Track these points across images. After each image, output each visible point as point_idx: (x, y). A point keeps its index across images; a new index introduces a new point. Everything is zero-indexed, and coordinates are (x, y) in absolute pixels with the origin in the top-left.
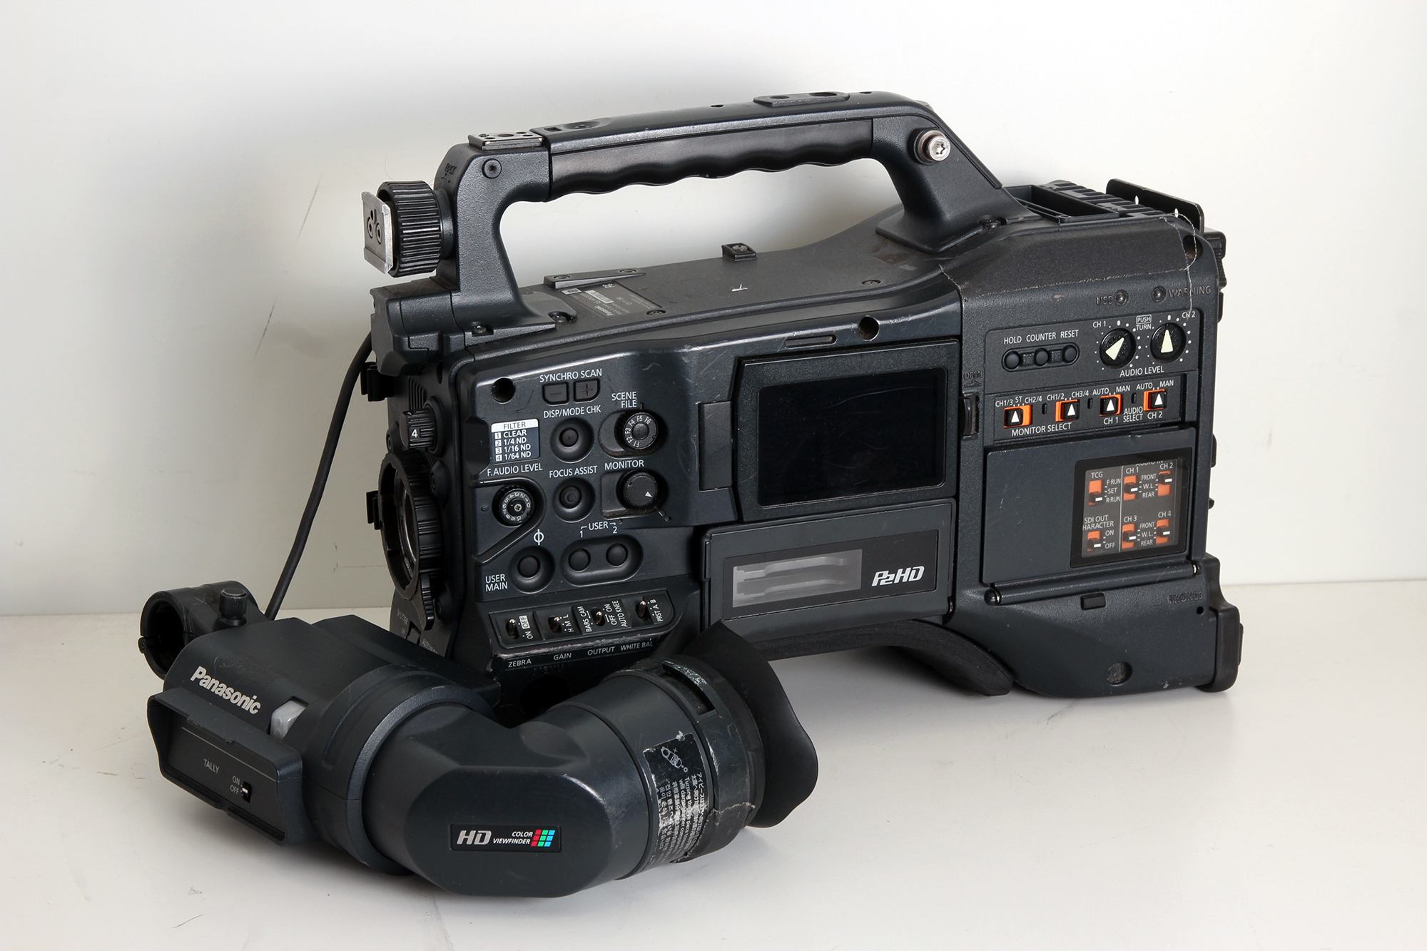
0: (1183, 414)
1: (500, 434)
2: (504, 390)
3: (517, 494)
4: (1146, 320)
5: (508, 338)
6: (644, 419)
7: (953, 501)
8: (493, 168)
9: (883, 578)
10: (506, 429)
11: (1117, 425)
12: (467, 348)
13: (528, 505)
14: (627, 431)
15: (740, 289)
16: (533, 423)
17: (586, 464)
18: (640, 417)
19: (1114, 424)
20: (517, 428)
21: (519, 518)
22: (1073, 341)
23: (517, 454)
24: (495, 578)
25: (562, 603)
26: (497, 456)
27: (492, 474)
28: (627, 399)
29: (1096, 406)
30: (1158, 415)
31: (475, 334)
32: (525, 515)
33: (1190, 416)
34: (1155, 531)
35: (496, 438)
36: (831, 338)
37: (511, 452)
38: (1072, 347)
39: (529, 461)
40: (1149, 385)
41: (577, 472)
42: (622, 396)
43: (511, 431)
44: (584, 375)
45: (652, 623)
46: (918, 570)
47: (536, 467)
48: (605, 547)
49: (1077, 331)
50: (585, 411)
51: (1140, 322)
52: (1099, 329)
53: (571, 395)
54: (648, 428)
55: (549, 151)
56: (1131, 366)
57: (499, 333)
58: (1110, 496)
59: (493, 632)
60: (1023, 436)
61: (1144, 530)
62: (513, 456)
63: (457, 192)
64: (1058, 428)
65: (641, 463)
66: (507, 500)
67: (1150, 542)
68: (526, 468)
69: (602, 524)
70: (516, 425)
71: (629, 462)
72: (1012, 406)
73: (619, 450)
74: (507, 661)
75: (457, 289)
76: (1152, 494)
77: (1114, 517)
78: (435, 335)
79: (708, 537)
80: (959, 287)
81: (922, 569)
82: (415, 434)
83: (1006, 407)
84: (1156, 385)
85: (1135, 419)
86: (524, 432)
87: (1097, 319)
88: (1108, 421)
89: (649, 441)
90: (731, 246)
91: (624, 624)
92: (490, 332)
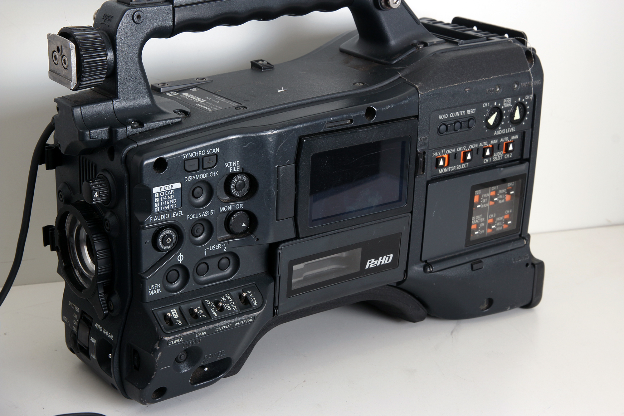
0: (522, 155)
1: (158, 194)
2: (161, 165)
3: (168, 232)
4: (509, 101)
5: (153, 129)
6: (242, 177)
7: (410, 214)
8: (139, 17)
9: (372, 263)
10: (162, 190)
11: (490, 163)
12: (128, 137)
13: (174, 238)
14: (233, 186)
15: (282, 90)
16: (178, 185)
17: (209, 209)
18: (240, 177)
19: (489, 163)
20: (168, 189)
21: (169, 247)
22: (473, 116)
23: (168, 206)
24: (154, 286)
25: (195, 298)
26: (156, 209)
27: (154, 220)
28: (234, 166)
29: (481, 152)
30: (510, 155)
31: (133, 128)
32: (172, 244)
33: (526, 156)
34: (503, 221)
35: (156, 197)
36: (349, 121)
37: (164, 205)
38: (472, 119)
39: (175, 210)
40: (506, 139)
41: (203, 214)
42: (231, 164)
43: (165, 192)
44: (209, 152)
45: (251, 306)
46: (389, 257)
47: (180, 213)
48: (216, 260)
49: (475, 109)
50: (209, 176)
51: (505, 102)
52: (486, 108)
53: (201, 166)
54: (245, 183)
55: (173, 5)
56: (500, 128)
57: (148, 126)
58: (483, 204)
59: (157, 322)
60: (445, 173)
61: (498, 221)
62: (166, 208)
63: (116, 33)
64: (462, 167)
65: (241, 206)
66: (161, 236)
67: (501, 228)
68: (174, 215)
69: (218, 246)
70: (168, 187)
71: (234, 205)
72: (440, 155)
73: (227, 198)
74: (169, 341)
75: (116, 97)
76: (503, 201)
77: (485, 216)
78: (106, 129)
79: (280, 249)
80: (416, 86)
81: (392, 256)
82: (96, 195)
83: (437, 156)
84: (510, 138)
85: (499, 159)
86: (173, 192)
87: (486, 102)
88: (486, 161)
89: (245, 191)
90: (258, 61)
91: (236, 309)
92: (142, 125)
